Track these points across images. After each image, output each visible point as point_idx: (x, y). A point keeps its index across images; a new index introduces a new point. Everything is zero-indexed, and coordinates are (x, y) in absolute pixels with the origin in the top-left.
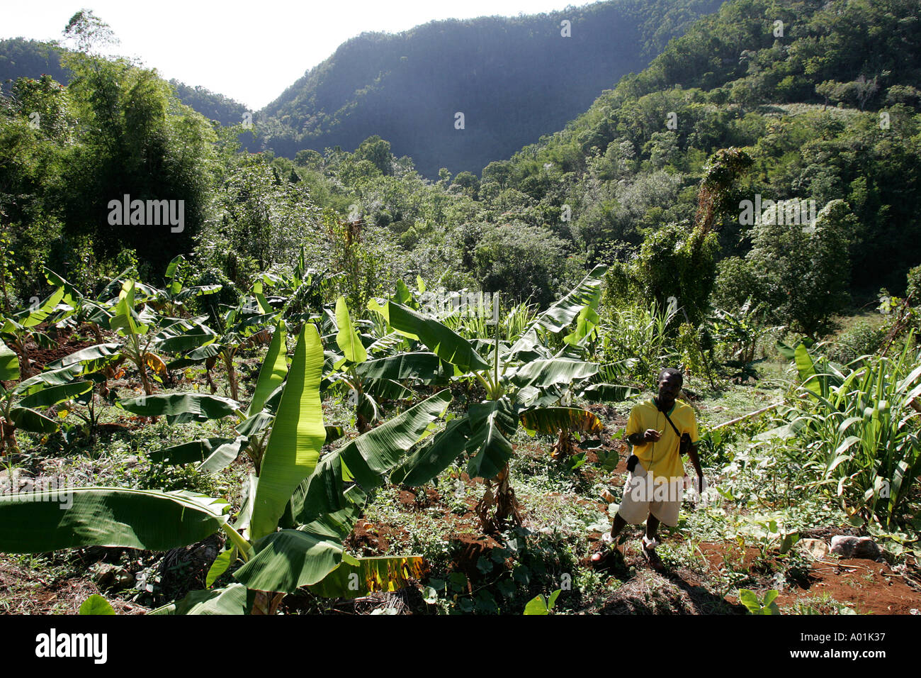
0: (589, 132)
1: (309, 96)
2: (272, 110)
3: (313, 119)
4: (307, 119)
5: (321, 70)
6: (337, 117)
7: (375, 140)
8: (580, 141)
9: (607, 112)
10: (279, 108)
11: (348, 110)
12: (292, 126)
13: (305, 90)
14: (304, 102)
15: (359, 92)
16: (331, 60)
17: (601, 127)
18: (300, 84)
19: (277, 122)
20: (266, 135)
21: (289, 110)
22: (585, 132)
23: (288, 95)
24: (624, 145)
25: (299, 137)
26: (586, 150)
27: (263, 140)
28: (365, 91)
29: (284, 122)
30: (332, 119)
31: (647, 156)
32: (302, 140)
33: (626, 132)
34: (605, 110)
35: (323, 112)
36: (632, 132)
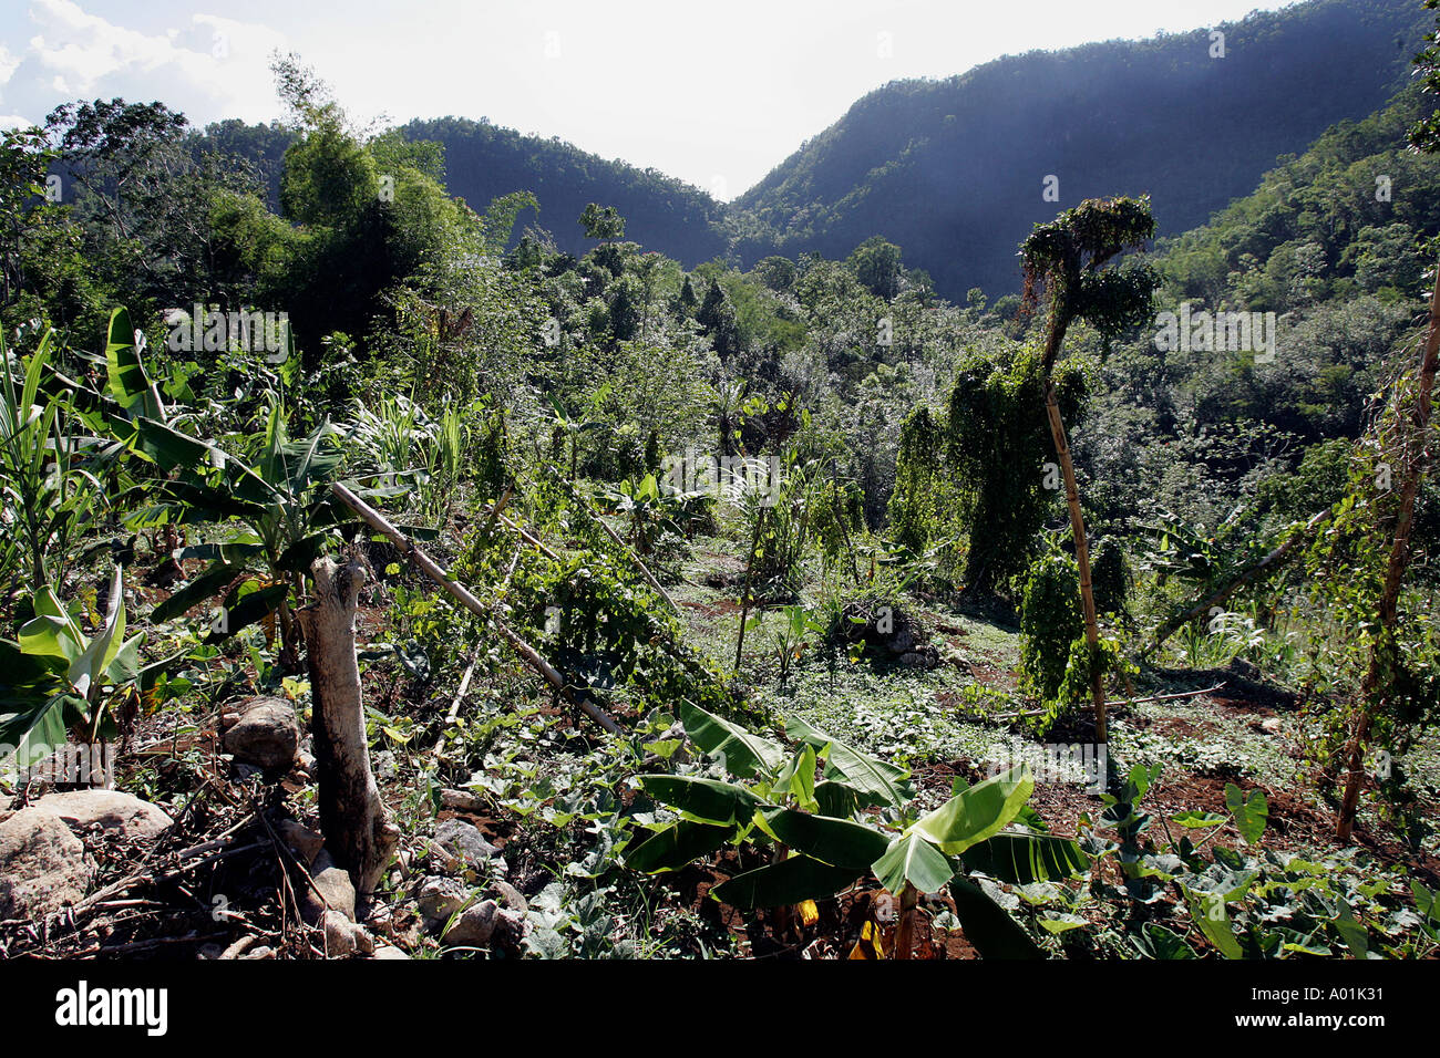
0: (1244, 230)
1: (803, 179)
2: (749, 201)
3: (803, 212)
4: (794, 213)
5: (824, 141)
6: (839, 210)
7: (876, 243)
8: (1225, 244)
9: (1282, 193)
10: (758, 198)
11: (855, 199)
12: (773, 224)
13: (797, 170)
14: (795, 188)
15: (875, 171)
16: (840, 125)
17: (1268, 219)
18: (794, 161)
19: (752, 217)
20: (733, 236)
21: (771, 200)
22: (1236, 230)
23: (774, 179)
24: (1306, 250)
25: (780, 239)
26: (1233, 261)
27: (728, 244)
28: (883, 170)
29: (763, 218)
30: (831, 214)
31: (1349, 270)
32: (784, 244)
33: (1314, 228)
34: (1280, 189)
35: (818, 202)
36: (1327, 227)
